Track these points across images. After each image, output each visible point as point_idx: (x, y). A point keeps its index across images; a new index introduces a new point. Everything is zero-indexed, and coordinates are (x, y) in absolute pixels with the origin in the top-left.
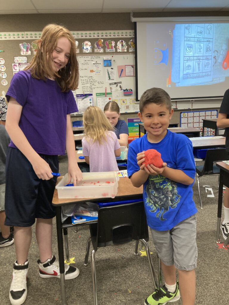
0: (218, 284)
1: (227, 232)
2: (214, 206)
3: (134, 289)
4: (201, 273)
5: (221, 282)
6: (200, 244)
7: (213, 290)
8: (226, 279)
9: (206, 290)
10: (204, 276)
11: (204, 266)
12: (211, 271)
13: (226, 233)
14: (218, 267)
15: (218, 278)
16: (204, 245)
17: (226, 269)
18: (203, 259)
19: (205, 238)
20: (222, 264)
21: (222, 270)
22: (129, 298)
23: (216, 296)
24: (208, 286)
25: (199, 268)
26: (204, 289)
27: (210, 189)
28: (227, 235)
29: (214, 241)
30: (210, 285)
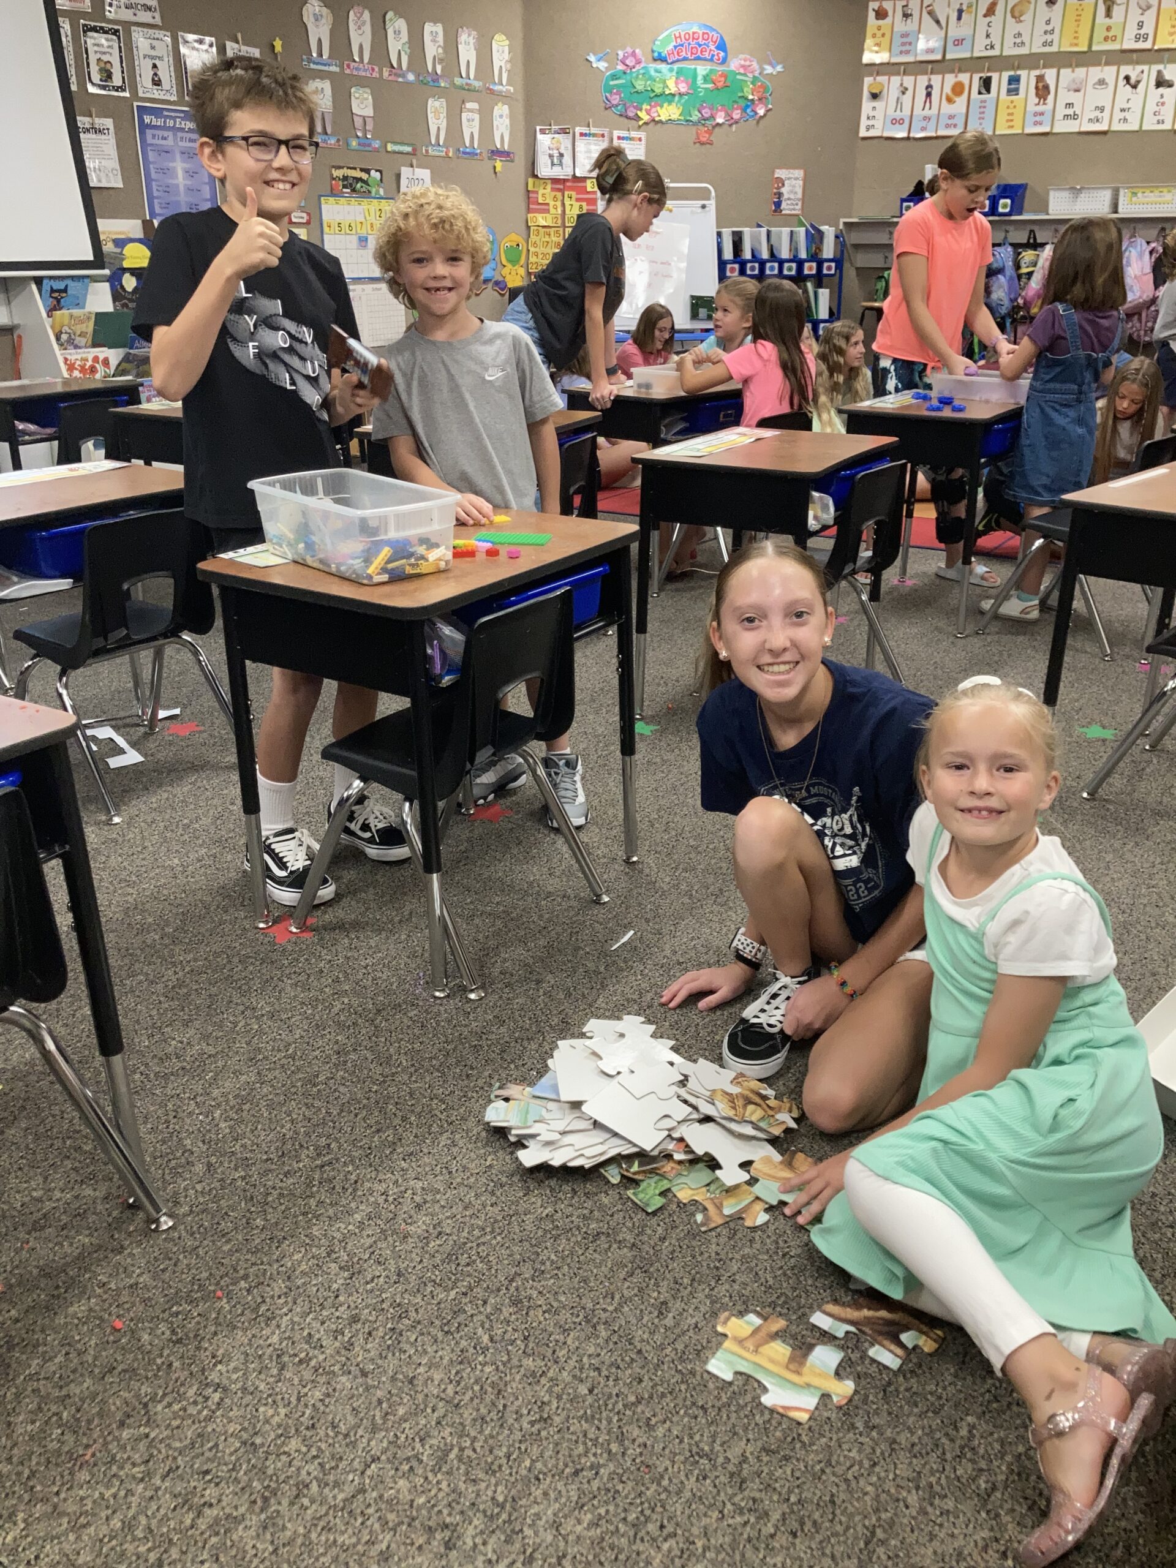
0: (346, 1062)
1: (286, 868)
2: (165, 795)
3: (9, 1268)
4: (266, 1058)
5: (355, 1050)
6: (195, 960)
7: (342, 1089)
8: (364, 1031)
9: (317, 1103)
10: (284, 1061)
11: (261, 1032)
12: (298, 1033)
13: (283, 874)
14: (315, 1008)
15: (337, 1042)
16: (217, 955)
17: (346, 1001)
18: (241, 1008)
19: (203, 930)
20: (322, 991)
21: (335, 1010)
22: (13, 1312)
23: (365, 1101)
24: (314, 1085)
25: (248, 1043)
26: (310, 1101)
27: (105, 732)
28: (289, 880)
29: (247, 924)
30: (321, 1078)
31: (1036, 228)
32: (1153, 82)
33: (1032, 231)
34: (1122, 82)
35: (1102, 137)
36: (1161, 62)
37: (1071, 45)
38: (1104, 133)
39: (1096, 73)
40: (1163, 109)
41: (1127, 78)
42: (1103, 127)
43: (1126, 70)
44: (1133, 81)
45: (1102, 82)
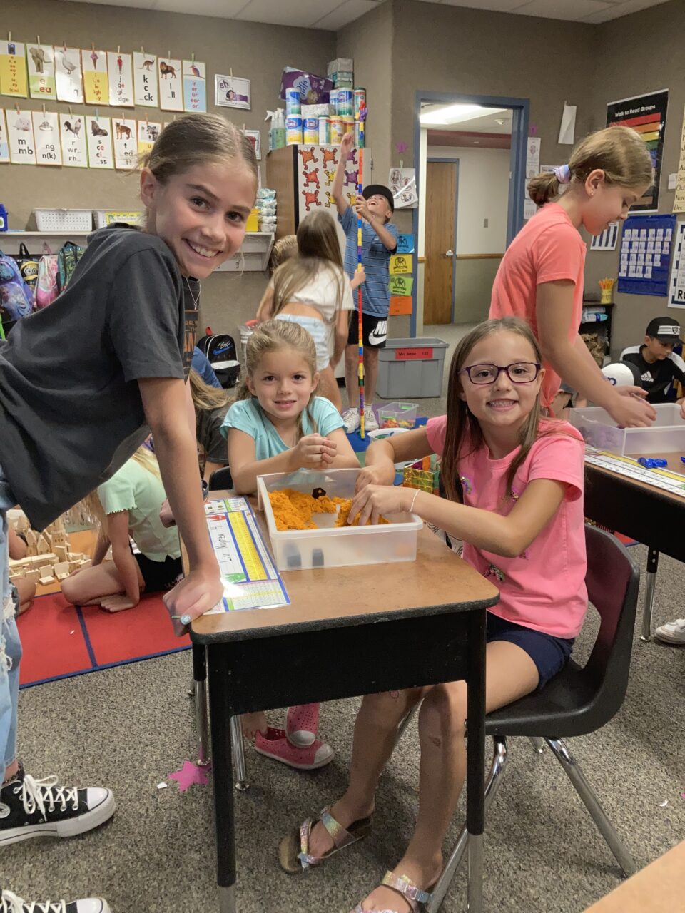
31: (25, 242)
32: (90, 130)
33: (22, 245)
34: (64, 128)
35: (55, 170)
36: (95, 114)
37: (11, 91)
38: (59, 167)
39: (39, 116)
40: (103, 152)
41: (68, 124)
42: (57, 162)
43: (65, 117)
44: (73, 126)
45: (45, 124)
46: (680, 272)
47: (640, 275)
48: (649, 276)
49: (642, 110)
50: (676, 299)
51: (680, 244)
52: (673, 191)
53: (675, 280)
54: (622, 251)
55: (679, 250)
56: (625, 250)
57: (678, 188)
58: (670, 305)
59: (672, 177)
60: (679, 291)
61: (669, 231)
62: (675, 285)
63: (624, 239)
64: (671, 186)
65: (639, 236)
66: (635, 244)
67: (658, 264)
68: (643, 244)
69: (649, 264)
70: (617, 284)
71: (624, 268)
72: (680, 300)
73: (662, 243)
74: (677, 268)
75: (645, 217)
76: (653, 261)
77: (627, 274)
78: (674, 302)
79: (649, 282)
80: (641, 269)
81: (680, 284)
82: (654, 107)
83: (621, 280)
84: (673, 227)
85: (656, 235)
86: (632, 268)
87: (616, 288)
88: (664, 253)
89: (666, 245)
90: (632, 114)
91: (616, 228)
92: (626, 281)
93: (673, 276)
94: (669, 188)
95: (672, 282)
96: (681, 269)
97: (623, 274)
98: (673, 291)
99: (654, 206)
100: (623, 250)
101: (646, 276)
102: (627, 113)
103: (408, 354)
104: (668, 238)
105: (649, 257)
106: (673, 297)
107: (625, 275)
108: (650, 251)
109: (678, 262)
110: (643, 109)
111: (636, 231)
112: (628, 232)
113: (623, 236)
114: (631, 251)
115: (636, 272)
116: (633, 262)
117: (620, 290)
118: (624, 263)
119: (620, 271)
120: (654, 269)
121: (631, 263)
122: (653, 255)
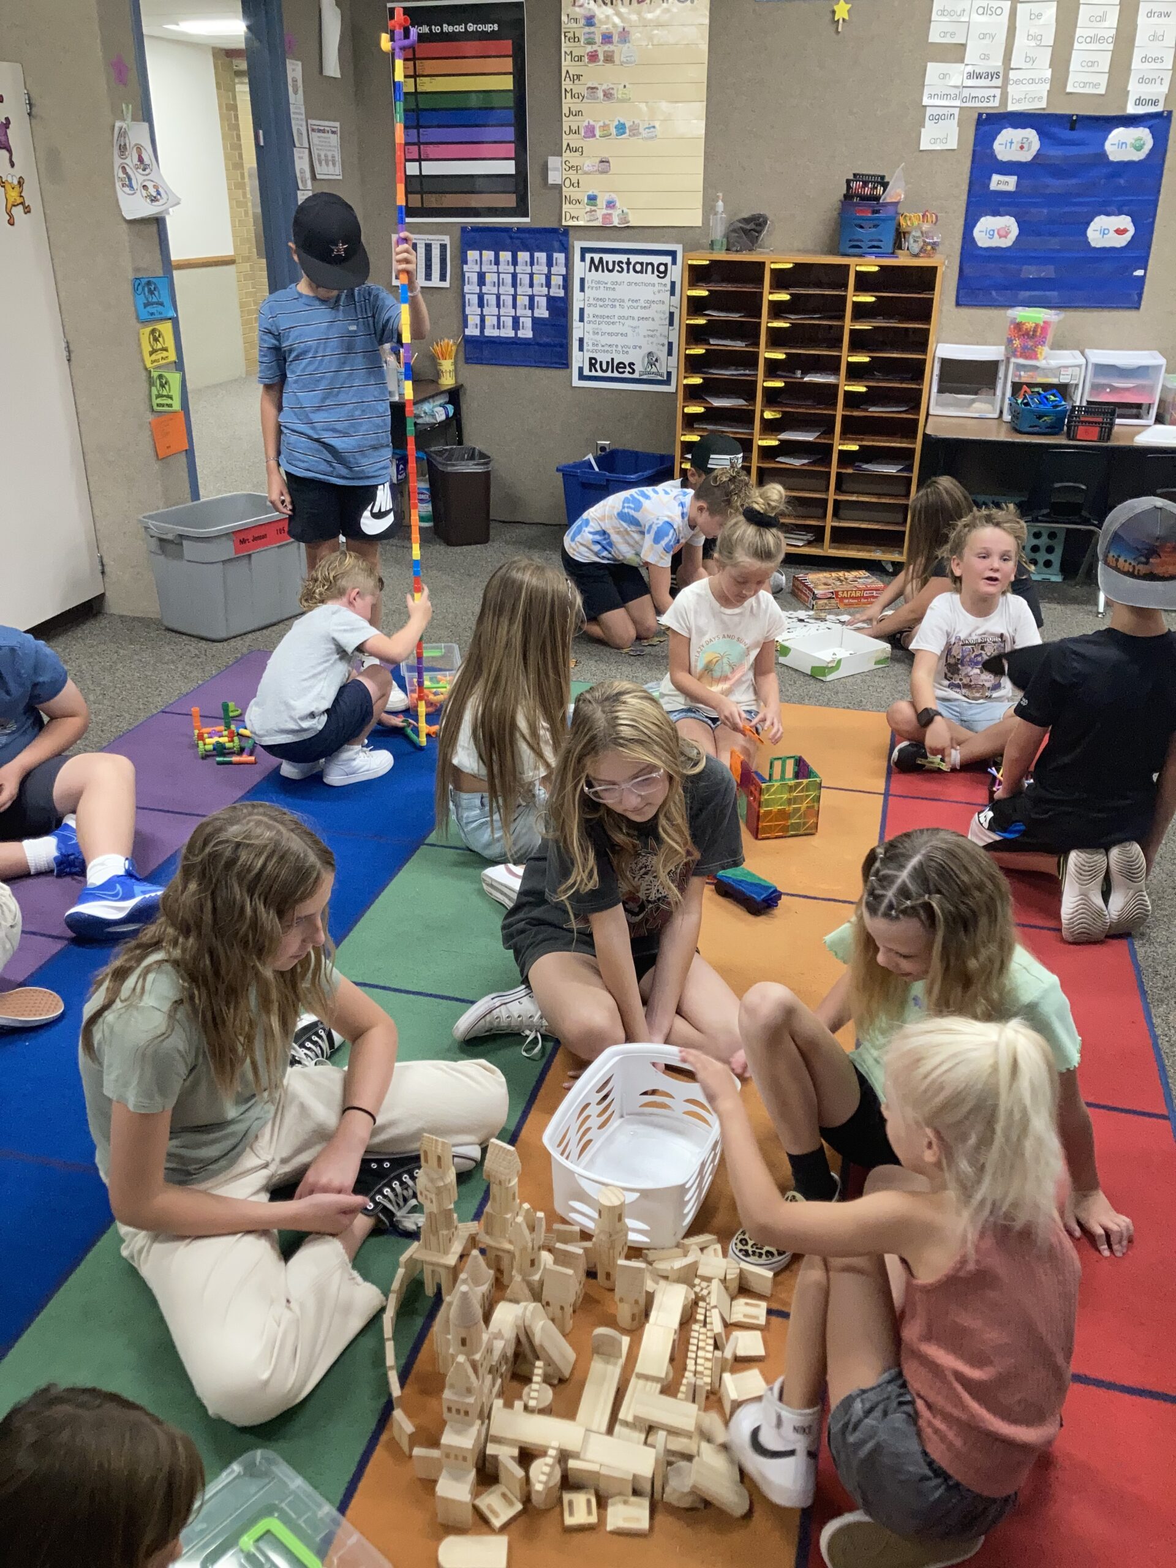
46: (589, 327)
47: (508, 332)
48: (527, 333)
49: (470, 29)
50: (586, 372)
51: (582, 280)
52: (558, 188)
53: (581, 340)
54: (466, 290)
55: (582, 289)
56: (471, 288)
57: (567, 183)
58: (576, 382)
59: (553, 161)
60: (591, 359)
61: (559, 257)
62: (581, 349)
63: (465, 268)
64: (553, 178)
65: (497, 263)
66: (490, 278)
67: (542, 312)
68: (508, 279)
69: (524, 313)
70: (462, 349)
71: (473, 320)
72: (593, 373)
73: (548, 277)
74: (582, 319)
75: (506, 230)
76: (532, 307)
77: (482, 331)
78: (582, 377)
79: (529, 344)
80: (509, 322)
81: (591, 347)
82: (496, 27)
83: (469, 341)
84: (566, 249)
85: (532, 264)
86: (490, 321)
87: (461, 355)
88: (552, 294)
89: (557, 281)
90: (448, 34)
91: (443, 247)
92: (482, 343)
93: (576, 334)
94: (550, 181)
95: (576, 345)
96: (589, 322)
97: (472, 331)
98: (578, 359)
99: (521, 209)
100: (467, 288)
101: (521, 334)
102: (436, 29)
103: (255, 539)
104: (559, 269)
105: (523, 301)
106: (581, 369)
107: (477, 332)
108: (524, 289)
109: (582, 311)
110: (471, 27)
111: (488, 255)
112: (473, 255)
113: (465, 261)
114: (485, 289)
115: (499, 328)
116: (491, 310)
117: (468, 360)
118: (473, 311)
119: (466, 326)
120: (536, 322)
121: (486, 311)
122: (532, 298)
